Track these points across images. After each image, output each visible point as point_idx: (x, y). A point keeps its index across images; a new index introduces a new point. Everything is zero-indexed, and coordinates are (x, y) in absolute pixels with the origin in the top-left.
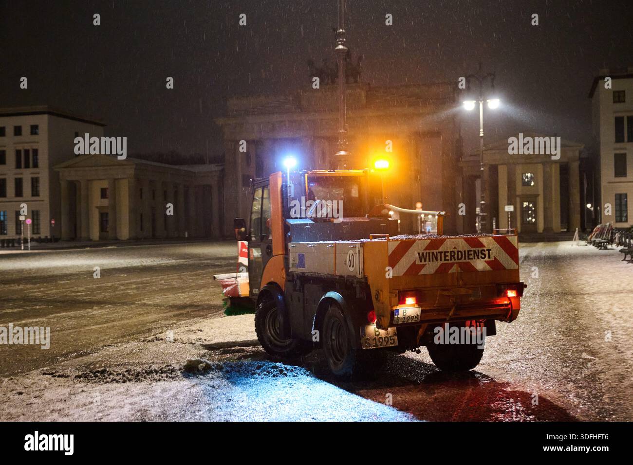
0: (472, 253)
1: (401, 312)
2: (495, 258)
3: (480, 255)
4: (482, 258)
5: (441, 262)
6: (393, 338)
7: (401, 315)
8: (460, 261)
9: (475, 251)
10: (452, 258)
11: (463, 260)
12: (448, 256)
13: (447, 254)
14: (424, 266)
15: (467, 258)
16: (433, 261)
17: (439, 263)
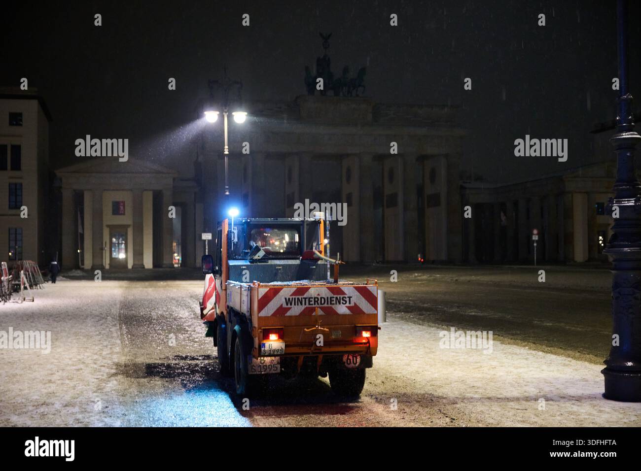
0: (334, 299)
1: (267, 345)
2: (355, 304)
3: (342, 301)
4: (343, 303)
5: (306, 306)
6: (276, 366)
7: (267, 348)
8: (323, 306)
9: (337, 298)
10: (316, 303)
11: (326, 305)
12: (312, 301)
13: (311, 299)
14: (289, 309)
15: (329, 303)
16: (298, 304)
17: (303, 307)
